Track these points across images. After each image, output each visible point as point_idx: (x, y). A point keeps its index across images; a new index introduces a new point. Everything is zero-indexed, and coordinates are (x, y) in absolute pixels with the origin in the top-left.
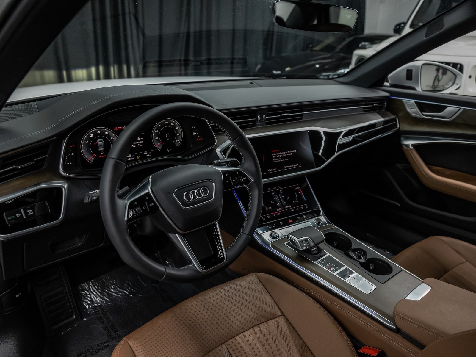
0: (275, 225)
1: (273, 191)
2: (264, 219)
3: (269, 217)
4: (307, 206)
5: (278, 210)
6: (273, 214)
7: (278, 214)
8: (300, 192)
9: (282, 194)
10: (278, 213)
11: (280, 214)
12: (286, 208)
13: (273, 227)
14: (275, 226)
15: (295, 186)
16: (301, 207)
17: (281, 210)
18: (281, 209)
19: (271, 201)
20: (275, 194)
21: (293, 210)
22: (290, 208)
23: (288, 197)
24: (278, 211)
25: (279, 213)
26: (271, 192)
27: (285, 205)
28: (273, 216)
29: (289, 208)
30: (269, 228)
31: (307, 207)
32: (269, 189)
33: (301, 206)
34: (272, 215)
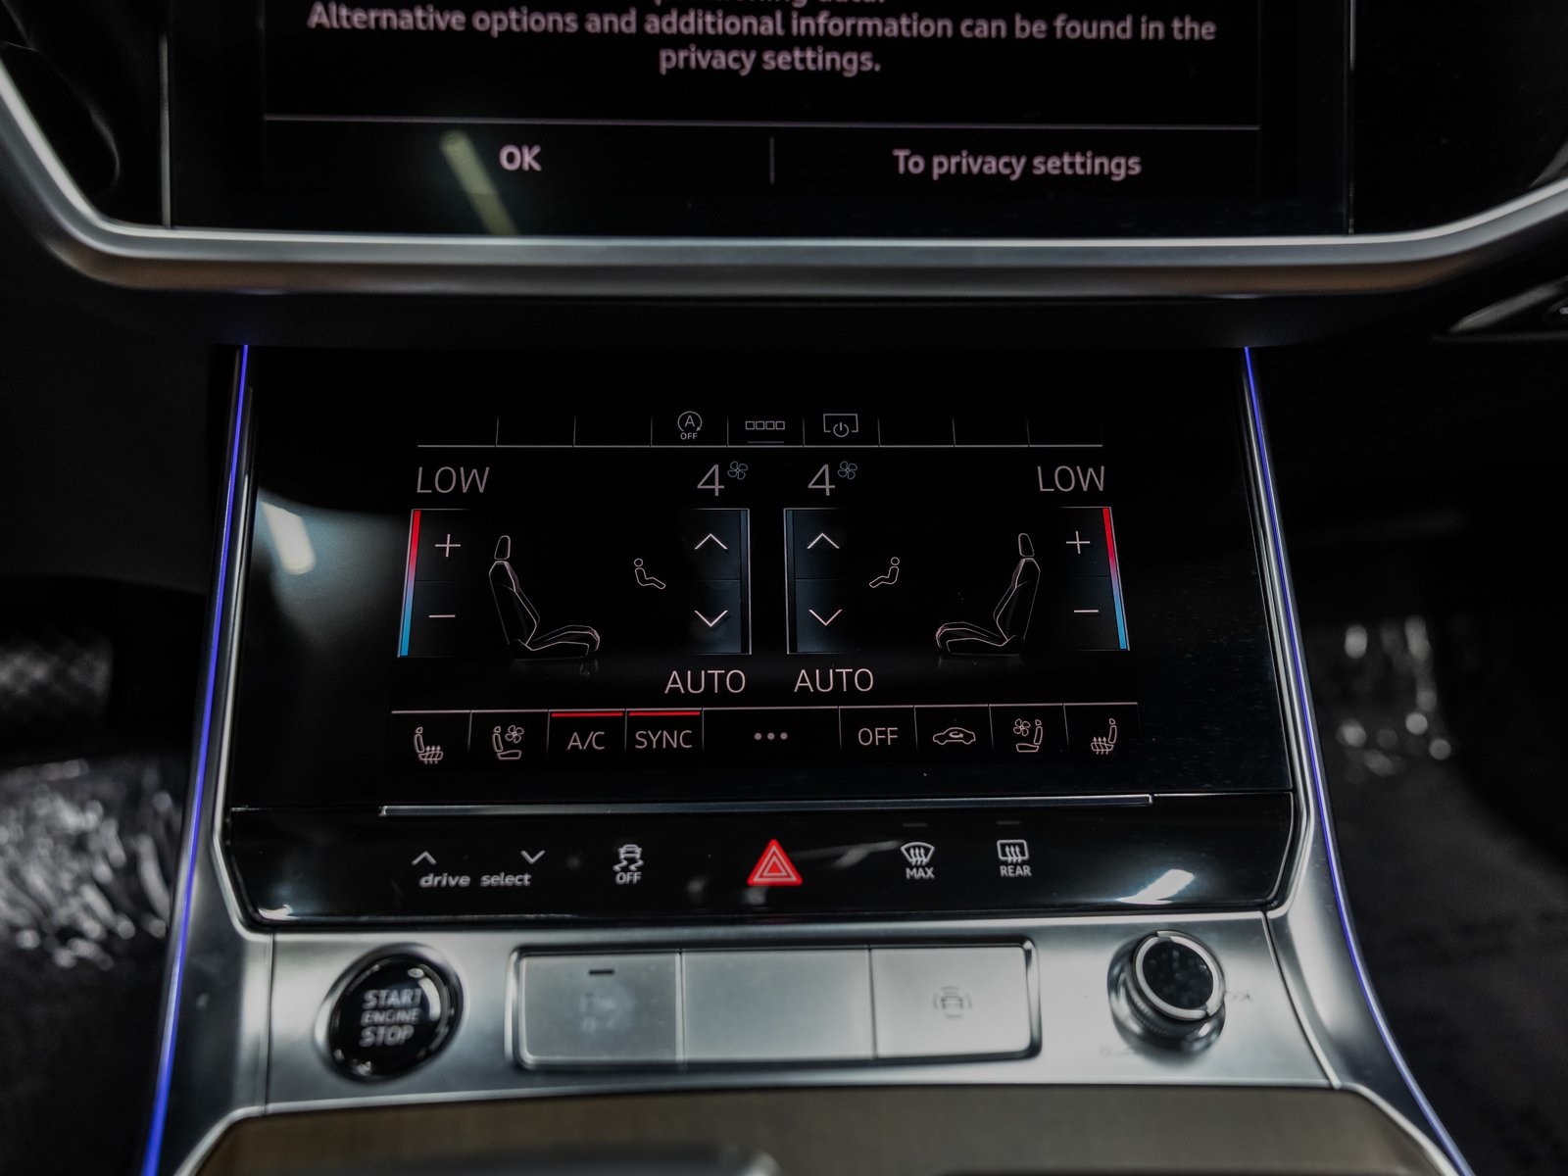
0: (520, 867)
1: (724, 459)
2: (431, 754)
3: (507, 741)
4: (1112, 723)
5: (674, 681)
6: (584, 726)
7: (644, 740)
8: (1093, 531)
9: (838, 512)
10: (655, 724)
11: (676, 740)
12: (803, 680)
13: (487, 881)
14: (510, 880)
15: (1049, 460)
16: (1022, 728)
17: (724, 697)
18: (735, 678)
19: (639, 565)
20: (726, 498)
21: (875, 736)
22: (853, 696)
23: (895, 564)
24: (676, 698)
25: (672, 724)
26: (699, 463)
27: (807, 647)
28: (575, 741)
29: (837, 696)
30: (429, 881)
31: (1102, 745)
32: (690, 424)
33: (1029, 715)
34: (564, 727)
